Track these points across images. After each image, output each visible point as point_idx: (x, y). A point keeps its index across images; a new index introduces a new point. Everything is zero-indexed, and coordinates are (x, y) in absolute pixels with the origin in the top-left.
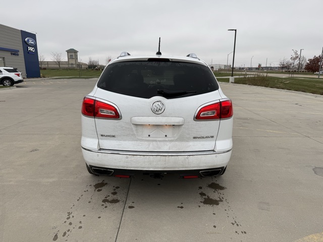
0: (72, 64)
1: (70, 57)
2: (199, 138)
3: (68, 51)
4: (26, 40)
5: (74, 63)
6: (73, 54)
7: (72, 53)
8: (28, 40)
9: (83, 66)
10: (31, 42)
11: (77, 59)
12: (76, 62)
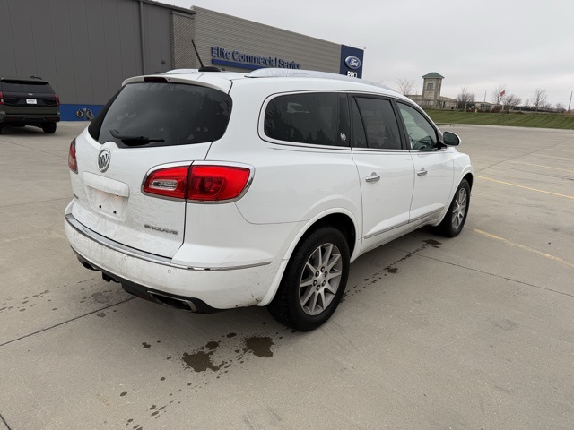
0: (429, 100)
1: (427, 88)
2: (153, 228)
3: (426, 78)
4: (347, 60)
5: (433, 97)
6: (434, 82)
7: (433, 80)
8: (350, 61)
9: (447, 104)
10: (354, 63)
11: (439, 90)
12: (436, 96)
